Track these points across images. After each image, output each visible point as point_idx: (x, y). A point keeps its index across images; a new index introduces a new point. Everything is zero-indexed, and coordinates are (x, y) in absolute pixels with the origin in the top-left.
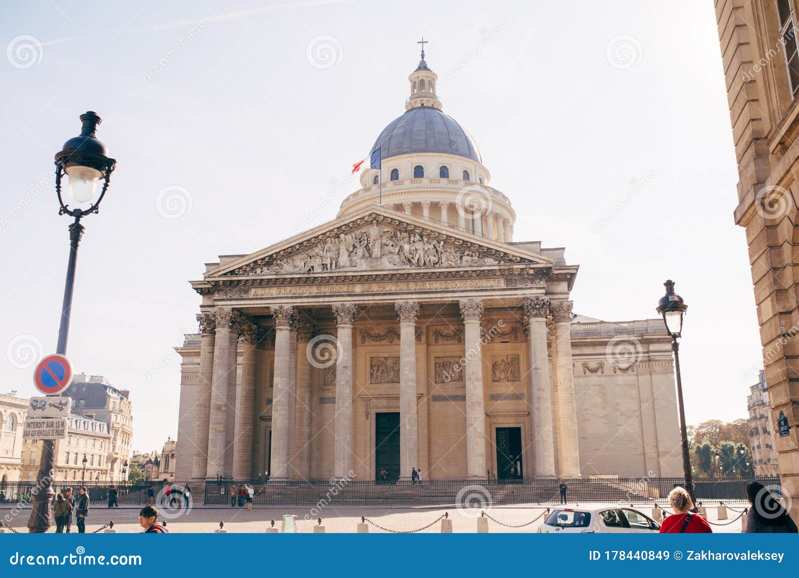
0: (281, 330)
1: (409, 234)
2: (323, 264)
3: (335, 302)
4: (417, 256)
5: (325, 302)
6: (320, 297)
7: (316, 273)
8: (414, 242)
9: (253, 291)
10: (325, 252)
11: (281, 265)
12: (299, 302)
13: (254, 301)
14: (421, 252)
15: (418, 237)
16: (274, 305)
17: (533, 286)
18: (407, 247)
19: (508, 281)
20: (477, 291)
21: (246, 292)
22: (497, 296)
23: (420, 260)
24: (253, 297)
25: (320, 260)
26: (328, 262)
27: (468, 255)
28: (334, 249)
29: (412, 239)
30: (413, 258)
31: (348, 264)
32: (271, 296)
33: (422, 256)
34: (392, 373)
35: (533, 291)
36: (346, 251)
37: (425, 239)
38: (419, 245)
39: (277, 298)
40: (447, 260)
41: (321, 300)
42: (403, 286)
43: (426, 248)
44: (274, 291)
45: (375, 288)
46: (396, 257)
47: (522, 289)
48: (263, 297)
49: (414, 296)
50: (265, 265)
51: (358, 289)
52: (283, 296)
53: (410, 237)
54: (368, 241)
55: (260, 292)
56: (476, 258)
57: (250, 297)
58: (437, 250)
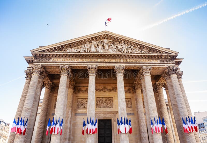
0: (63, 75)
1: (120, 43)
2: (84, 51)
3: (89, 65)
4: (123, 50)
5: (84, 65)
6: (82, 62)
7: (81, 53)
8: (122, 45)
9: (52, 59)
10: (85, 46)
11: (66, 50)
12: (73, 64)
13: (52, 63)
14: (125, 49)
15: (123, 44)
16: (61, 65)
17: (170, 63)
18: (119, 47)
19: (161, 61)
20: (149, 63)
21: (49, 60)
22: (157, 66)
23: (124, 51)
24: (52, 61)
25: (83, 49)
26: (86, 50)
27: (144, 51)
28: (89, 46)
29: (121, 44)
30: (121, 50)
31: (95, 51)
32: (60, 61)
33: (125, 50)
34: (105, 104)
35: (171, 65)
36: (94, 47)
37: (126, 45)
38: (123, 46)
39: (63, 62)
40: (136, 51)
41: (83, 64)
42: (118, 60)
43: (127, 48)
44: (62, 60)
45: (106, 60)
46: (115, 49)
47: (167, 63)
48: (56, 61)
49: (123, 64)
50: (59, 50)
51: (99, 60)
52: (66, 61)
53: (120, 44)
54: (103, 44)
55: (55, 60)
56: (147, 52)
57: (50, 61)
58: (131, 48)
